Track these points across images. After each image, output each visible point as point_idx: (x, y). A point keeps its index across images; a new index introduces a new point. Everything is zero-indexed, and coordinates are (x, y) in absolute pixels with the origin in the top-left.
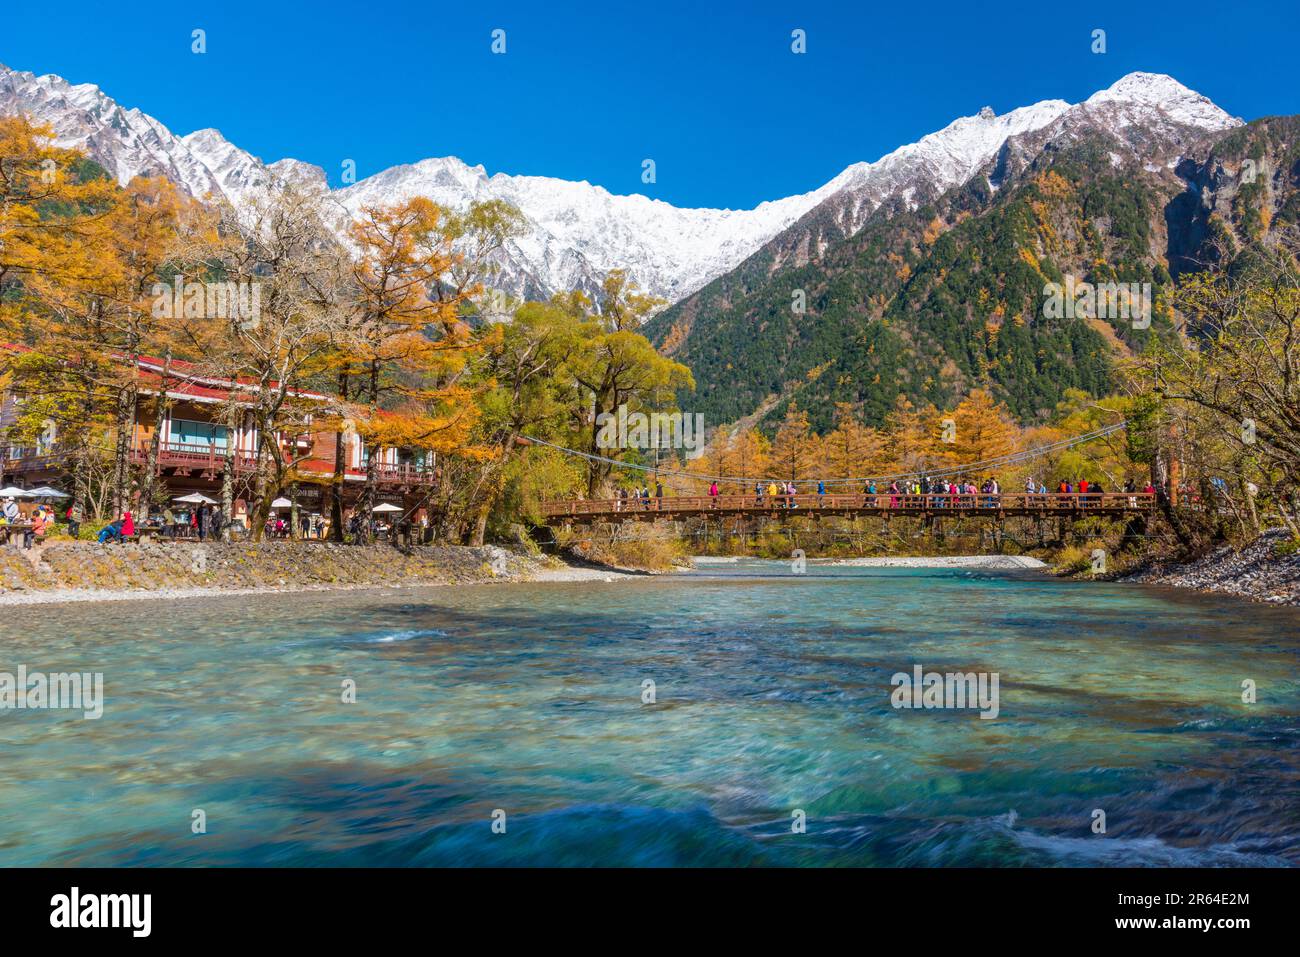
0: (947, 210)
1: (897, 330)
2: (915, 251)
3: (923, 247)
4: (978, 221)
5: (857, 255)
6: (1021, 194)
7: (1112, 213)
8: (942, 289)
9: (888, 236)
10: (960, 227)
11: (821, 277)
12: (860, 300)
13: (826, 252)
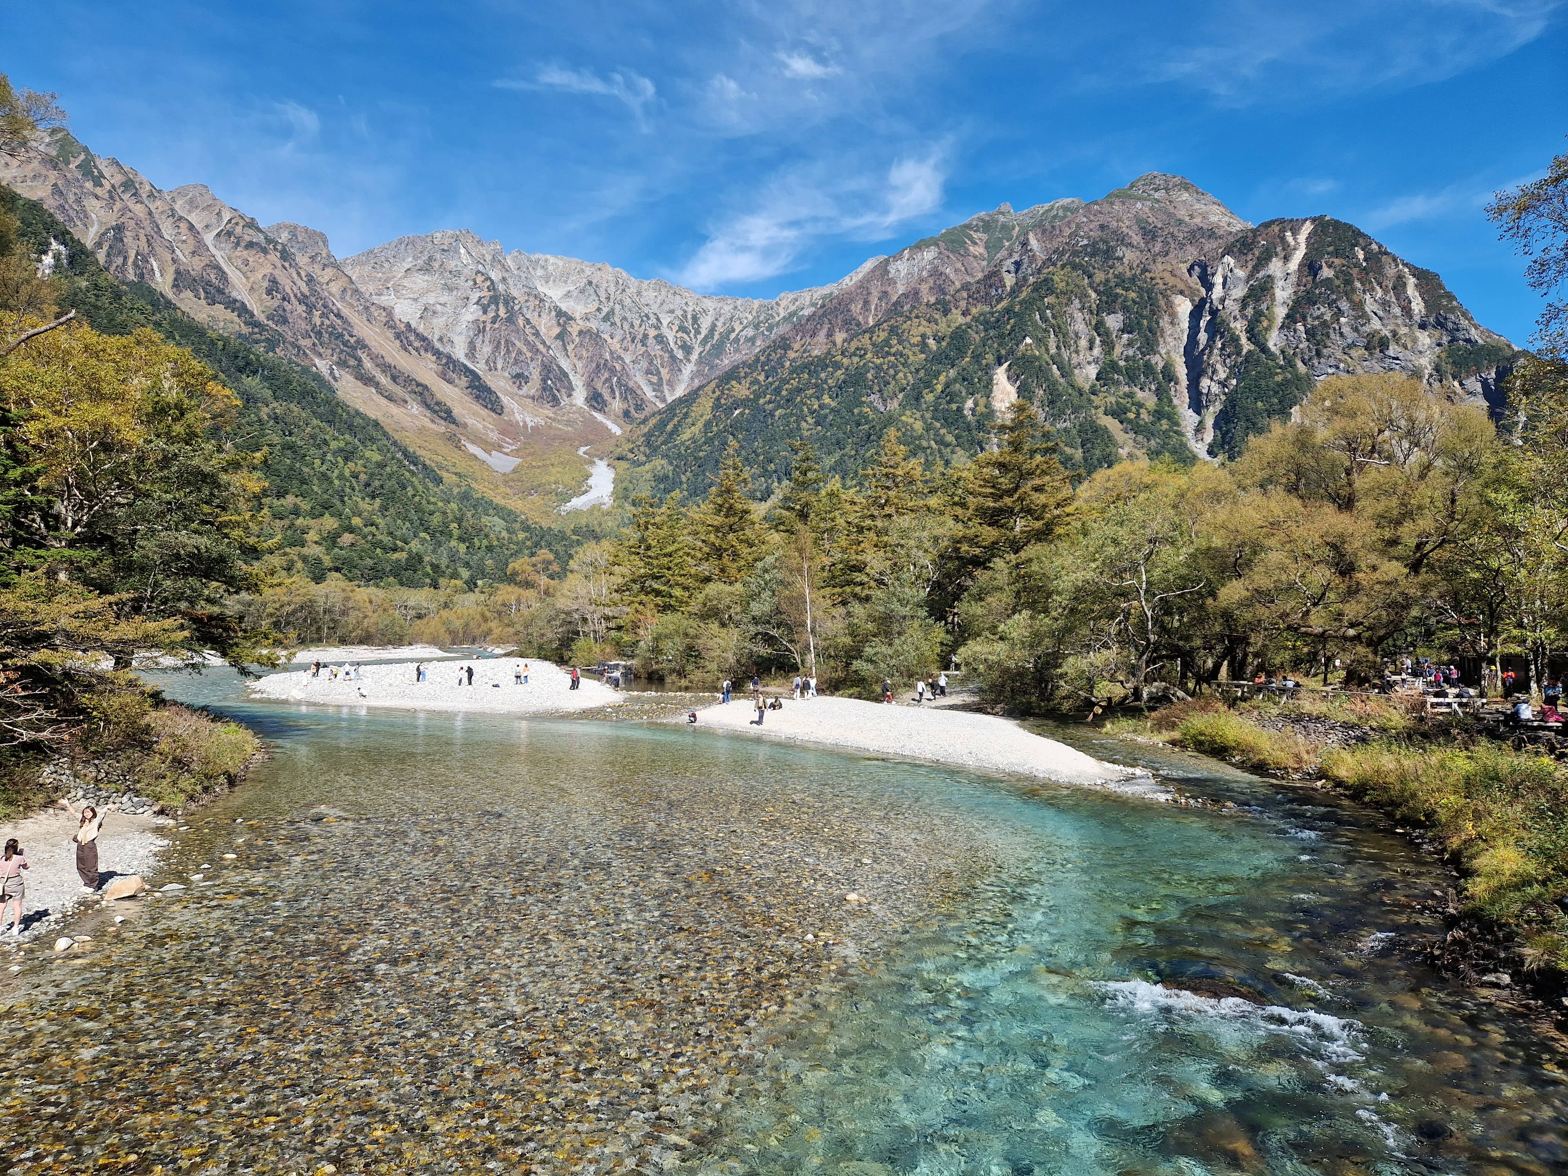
0: (963, 304)
1: (911, 420)
2: (931, 342)
3: (938, 339)
4: (992, 314)
5: (873, 345)
6: (1036, 288)
7: (1125, 309)
8: (955, 380)
9: (905, 326)
10: (976, 319)
11: (837, 366)
12: (876, 388)
13: (844, 341)
